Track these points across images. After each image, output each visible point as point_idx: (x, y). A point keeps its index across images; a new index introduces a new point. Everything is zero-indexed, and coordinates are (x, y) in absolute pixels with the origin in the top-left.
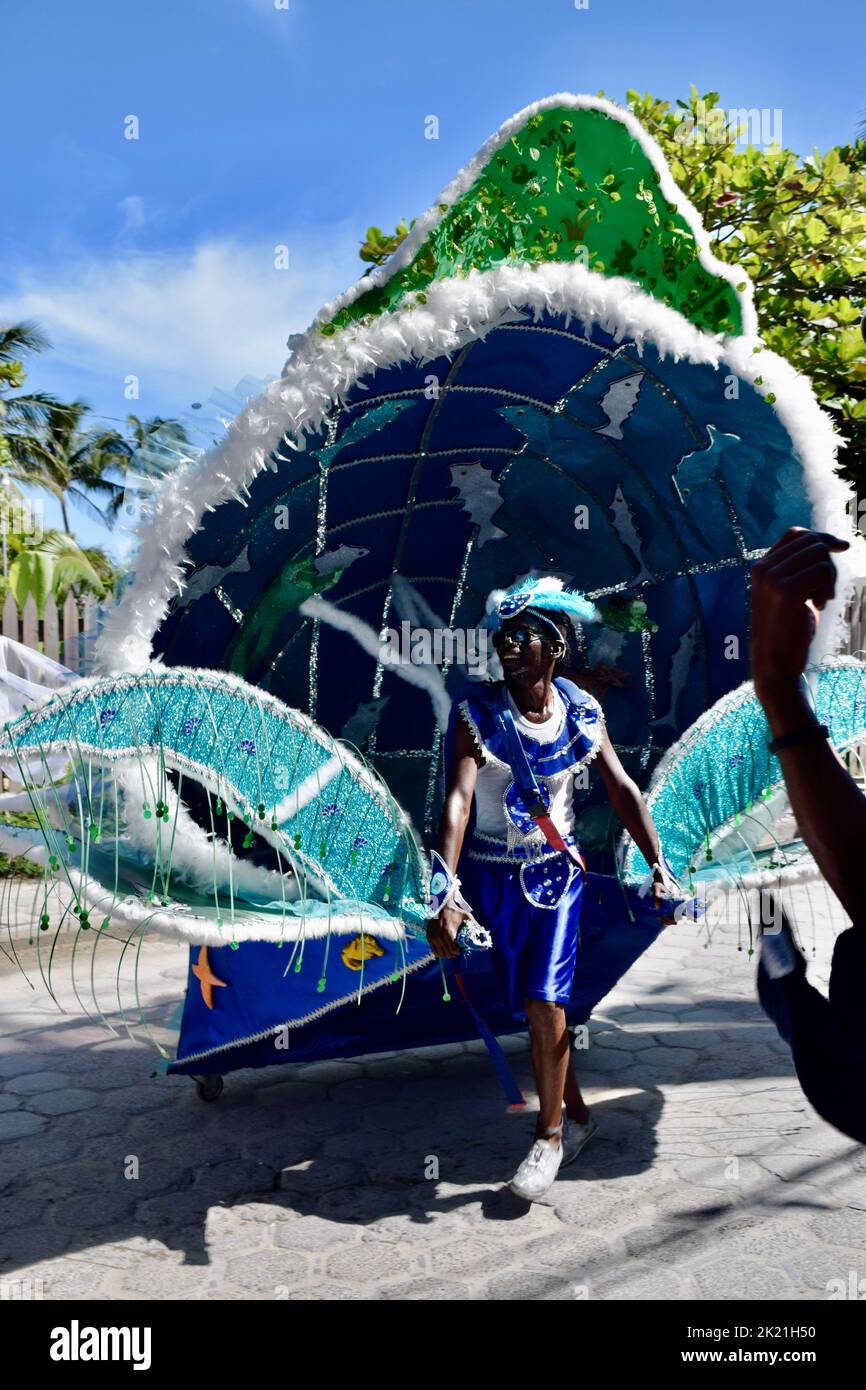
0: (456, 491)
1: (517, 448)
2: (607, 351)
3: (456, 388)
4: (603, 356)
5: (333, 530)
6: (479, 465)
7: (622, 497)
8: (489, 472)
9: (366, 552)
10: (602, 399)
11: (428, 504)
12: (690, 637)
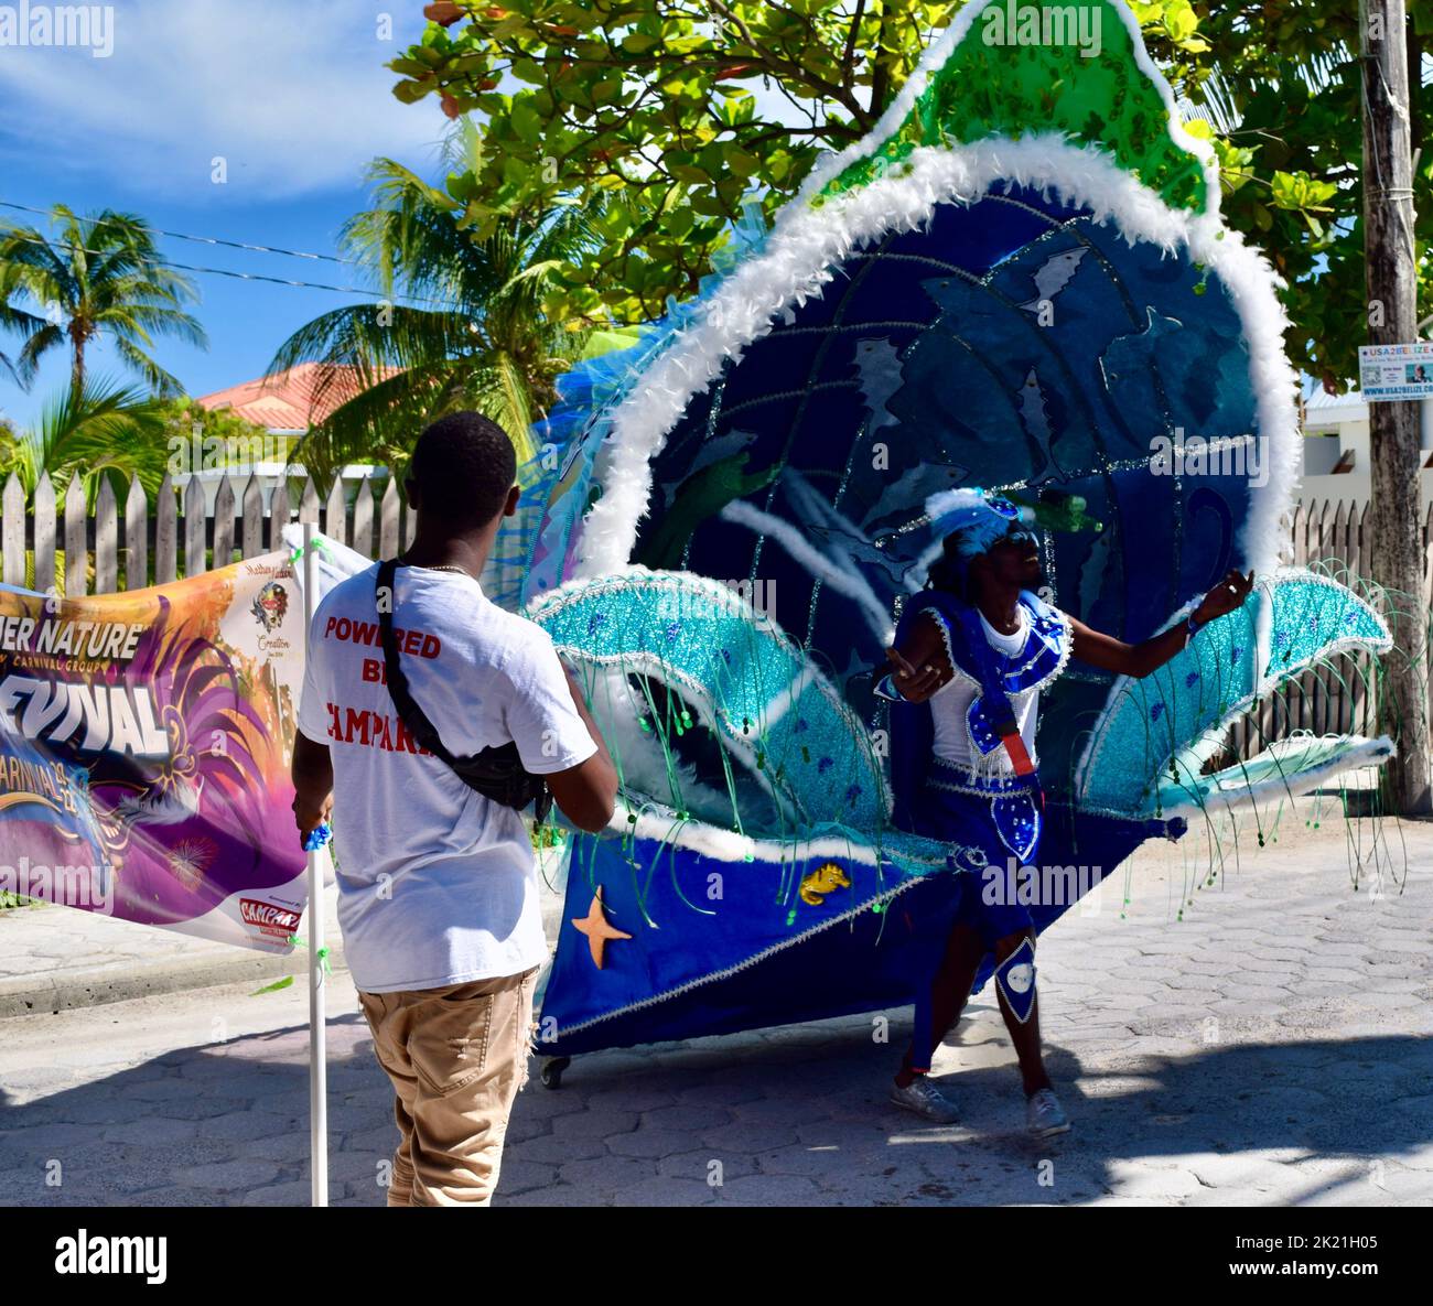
0: (857, 368)
1: (928, 323)
2: (1056, 223)
3: (888, 255)
4: (1051, 227)
5: (726, 413)
6: (887, 341)
7: (1035, 382)
8: (894, 350)
9: (755, 437)
10: (1036, 272)
11: (826, 385)
12: (1103, 543)
